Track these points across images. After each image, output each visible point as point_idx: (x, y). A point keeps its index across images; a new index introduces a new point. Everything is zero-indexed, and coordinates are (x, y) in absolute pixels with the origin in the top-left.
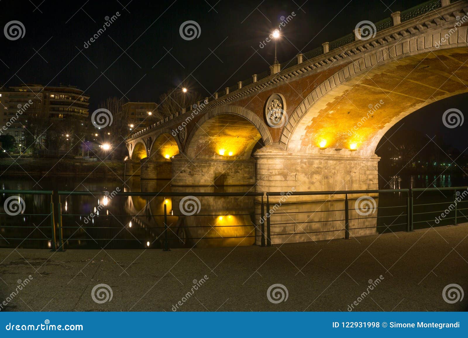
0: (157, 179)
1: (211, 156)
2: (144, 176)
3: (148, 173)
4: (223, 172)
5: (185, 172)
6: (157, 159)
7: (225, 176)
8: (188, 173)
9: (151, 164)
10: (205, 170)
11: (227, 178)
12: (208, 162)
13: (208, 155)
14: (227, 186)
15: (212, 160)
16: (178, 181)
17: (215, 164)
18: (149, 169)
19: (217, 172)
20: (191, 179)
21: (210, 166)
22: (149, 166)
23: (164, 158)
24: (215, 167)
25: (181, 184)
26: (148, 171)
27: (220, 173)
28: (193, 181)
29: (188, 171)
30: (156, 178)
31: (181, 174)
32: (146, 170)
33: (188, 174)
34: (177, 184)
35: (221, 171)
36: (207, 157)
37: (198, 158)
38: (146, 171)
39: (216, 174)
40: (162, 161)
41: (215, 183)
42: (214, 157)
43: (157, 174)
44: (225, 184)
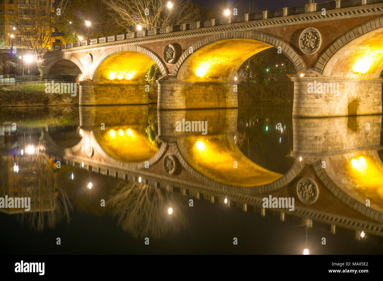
0: (186, 110)
1: (345, 74)
2: (168, 106)
3: (174, 100)
4: (355, 96)
5: (321, 97)
6: (185, 78)
7: (358, 101)
8: (324, 99)
9: (178, 85)
11: (359, 104)
13: (343, 73)
14: (360, 116)
15: (347, 80)
16: (313, 111)
17: (349, 85)
18: (176, 94)
19: (350, 96)
20: (327, 106)
21: (344, 88)
22: (175, 89)
23: (195, 76)
24: (349, 89)
25: (316, 114)
26: (175, 97)
27: (353, 97)
28: (329, 110)
29: (324, 96)
30: (184, 107)
31: (316, 100)
32: (171, 95)
33: (325, 101)
34: (311, 115)
35: (354, 96)
36: (341, 76)
37: (333, 76)
38: (171, 97)
39: (349, 100)
40: (193, 80)
41: (349, 111)
42: (348, 76)
43: (186, 101)
44: (358, 113)
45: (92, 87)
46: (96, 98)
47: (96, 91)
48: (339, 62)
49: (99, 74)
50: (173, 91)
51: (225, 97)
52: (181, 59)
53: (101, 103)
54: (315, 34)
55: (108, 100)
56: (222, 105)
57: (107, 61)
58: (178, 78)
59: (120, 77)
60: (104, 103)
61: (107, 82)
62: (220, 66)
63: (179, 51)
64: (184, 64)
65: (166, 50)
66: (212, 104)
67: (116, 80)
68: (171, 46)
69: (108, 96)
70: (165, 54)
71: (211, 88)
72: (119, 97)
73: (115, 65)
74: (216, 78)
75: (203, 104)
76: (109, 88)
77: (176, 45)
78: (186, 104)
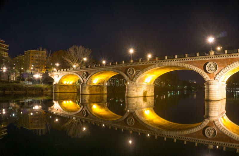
1: (142, 83)
2: (84, 93)
3: (86, 91)
4: (146, 90)
6: (90, 84)
7: (146, 92)
8: (136, 91)
9: (87, 86)
10: (141, 89)
12: (141, 85)
14: (147, 96)
17: (144, 86)
20: (137, 93)
23: (93, 83)
24: (144, 88)
28: (137, 95)
30: (89, 93)
31: (133, 91)
34: (132, 96)
37: (139, 84)
39: (144, 91)
41: (144, 95)
44: (147, 95)
45: (58, 86)
46: (59, 90)
47: (59, 88)
48: (140, 79)
49: (60, 82)
50: (85, 88)
51: (103, 90)
52: (88, 77)
53: (61, 92)
54: (133, 70)
55: (63, 91)
56: (102, 93)
57: (63, 78)
58: (87, 84)
59: (68, 83)
60: (62, 92)
61: (63, 85)
62: (101, 79)
63: (88, 75)
64: (89, 79)
65: (83, 74)
66: (99, 93)
67: (66, 84)
68: (85, 73)
69: (63, 89)
70: (83, 75)
71: (98, 87)
72: (67, 90)
73: (66, 79)
74: (100, 84)
75: (95, 92)
76: (64, 87)
77: (87, 72)
78: (90, 92)
